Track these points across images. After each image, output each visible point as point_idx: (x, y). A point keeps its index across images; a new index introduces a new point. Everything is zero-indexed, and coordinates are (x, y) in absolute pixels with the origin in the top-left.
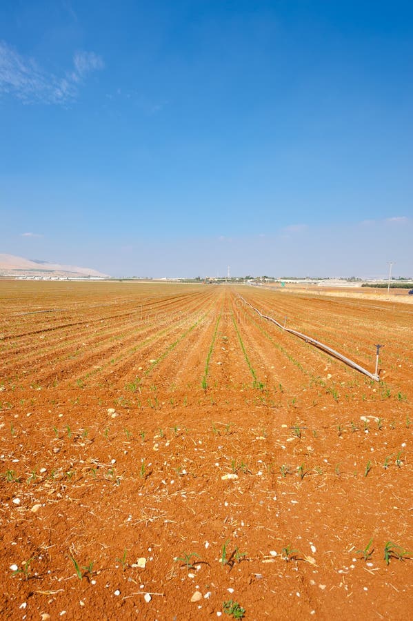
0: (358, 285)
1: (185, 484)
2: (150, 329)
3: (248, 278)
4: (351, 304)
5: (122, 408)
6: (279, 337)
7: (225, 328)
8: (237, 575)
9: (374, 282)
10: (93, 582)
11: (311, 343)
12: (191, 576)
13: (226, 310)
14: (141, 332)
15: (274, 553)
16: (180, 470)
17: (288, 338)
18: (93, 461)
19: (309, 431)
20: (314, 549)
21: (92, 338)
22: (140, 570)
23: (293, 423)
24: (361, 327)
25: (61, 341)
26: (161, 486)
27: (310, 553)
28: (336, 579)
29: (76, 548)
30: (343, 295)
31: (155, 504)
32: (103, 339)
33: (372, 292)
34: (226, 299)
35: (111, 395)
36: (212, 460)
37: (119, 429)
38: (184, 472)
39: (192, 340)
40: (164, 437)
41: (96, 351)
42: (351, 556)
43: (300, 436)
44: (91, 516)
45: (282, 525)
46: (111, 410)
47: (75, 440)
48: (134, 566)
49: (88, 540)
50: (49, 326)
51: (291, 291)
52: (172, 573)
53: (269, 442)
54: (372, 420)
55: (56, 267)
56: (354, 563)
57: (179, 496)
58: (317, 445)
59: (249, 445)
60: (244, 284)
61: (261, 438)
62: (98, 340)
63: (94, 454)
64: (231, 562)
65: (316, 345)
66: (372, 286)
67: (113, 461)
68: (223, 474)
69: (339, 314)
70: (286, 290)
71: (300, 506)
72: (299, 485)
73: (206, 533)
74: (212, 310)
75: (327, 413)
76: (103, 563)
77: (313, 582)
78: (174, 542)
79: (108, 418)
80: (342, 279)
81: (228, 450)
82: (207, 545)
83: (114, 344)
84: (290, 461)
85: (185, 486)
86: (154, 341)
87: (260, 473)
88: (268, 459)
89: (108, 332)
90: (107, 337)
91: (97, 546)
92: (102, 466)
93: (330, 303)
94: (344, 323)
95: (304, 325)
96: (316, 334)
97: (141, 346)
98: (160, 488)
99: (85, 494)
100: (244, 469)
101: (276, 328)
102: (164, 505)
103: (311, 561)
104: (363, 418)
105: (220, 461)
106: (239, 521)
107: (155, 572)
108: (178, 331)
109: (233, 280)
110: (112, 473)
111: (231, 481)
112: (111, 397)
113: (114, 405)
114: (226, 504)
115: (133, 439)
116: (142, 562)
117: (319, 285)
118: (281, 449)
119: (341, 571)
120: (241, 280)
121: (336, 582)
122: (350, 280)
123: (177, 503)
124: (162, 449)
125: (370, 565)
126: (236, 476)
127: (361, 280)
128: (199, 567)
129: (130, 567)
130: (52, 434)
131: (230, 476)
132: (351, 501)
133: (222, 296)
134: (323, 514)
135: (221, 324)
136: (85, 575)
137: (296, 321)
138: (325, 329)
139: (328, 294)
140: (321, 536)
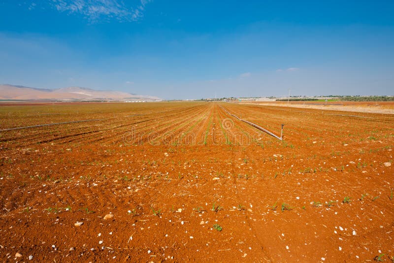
0: (274, 100)
1: (197, 181)
2: (182, 121)
3: (224, 98)
4: (271, 109)
5: (170, 153)
6: (238, 123)
7: (214, 120)
8: (219, 215)
9: (282, 99)
10: (161, 217)
11: (252, 125)
12: (200, 215)
13: (215, 112)
14: (178, 123)
15: (234, 207)
16: (195, 176)
17: (242, 123)
18: (159, 173)
19: (251, 161)
20: (251, 206)
21: (157, 125)
22: (179, 213)
23: (244, 157)
24: (275, 118)
25: (144, 127)
26: (188, 182)
27: (250, 207)
28: (261, 217)
29: (153, 205)
30: (267, 104)
31: (185, 189)
32: (162, 126)
33: (281, 103)
34: (215, 108)
35: (166, 148)
36: (209, 173)
37: (170, 161)
38: (197, 177)
39: (200, 125)
40: (188, 164)
41: (159, 130)
42: (267, 209)
43: (247, 163)
44: (159, 193)
45: (238, 197)
46: (166, 153)
47: (152, 165)
48: (177, 211)
49: (158, 202)
50: (139, 121)
51: (243, 103)
52: (192, 214)
53: (233, 165)
54: (279, 156)
55: (141, 96)
56: (268, 211)
57: (195, 186)
58: (254, 166)
59: (224, 166)
60: (223, 101)
61: (230, 164)
62: (159, 126)
63: (160, 170)
64: (216, 210)
65: (254, 126)
66: (280, 100)
67: (168, 173)
68: (213, 178)
69: (265, 112)
70: (241, 103)
71: (246, 190)
72: (245, 182)
73: (207, 200)
74: (209, 113)
75: (258, 154)
76: (165, 211)
77: (251, 218)
78: (193, 203)
79: (165, 156)
80: (267, 98)
81: (216, 168)
82: (207, 204)
83: (167, 127)
84: (242, 173)
85: (197, 182)
86: (183, 126)
87: (229, 177)
88: (233, 172)
89: (164, 123)
90: (164, 125)
91: (162, 205)
92: (163, 175)
93: (262, 109)
94: (268, 117)
95: (250, 118)
96: (254, 122)
97: (178, 128)
98: (187, 183)
99: (156, 185)
100: (222, 176)
101: (237, 120)
102: (189, 189)
103: (250, 210)
104: (274, 155)
105: (212, 173)
106: (220, 196)
107: (185, 214)
108: (194, 121)
109: (218, 100)
110: (167, 177)
111: (217, 180)
112: (166, 149)
113: (167, 151)
114: (215, 189)
115: (175, 165)
116: (180, 210)
117: (256, 101)
118: (238, 168)
119: (263, 214)
120: (221, 99)
121: (261, 218)
122: (270, 98)
123: (194, 188)
124: (188, 168)
125: (275, 212)
126: (218, 178)
127: (275, 98)
128: (203, 212)
129: (175, 212)
130: (142, 163)
131: (216, 178)
132: (268, 188)
133: (213, 107)
134: (256, 193)
135: (212, 118)
136: (157, 215)
137: (246, 117)
138: (259, 119)
139: (260, 104)
140: (255, 201)
